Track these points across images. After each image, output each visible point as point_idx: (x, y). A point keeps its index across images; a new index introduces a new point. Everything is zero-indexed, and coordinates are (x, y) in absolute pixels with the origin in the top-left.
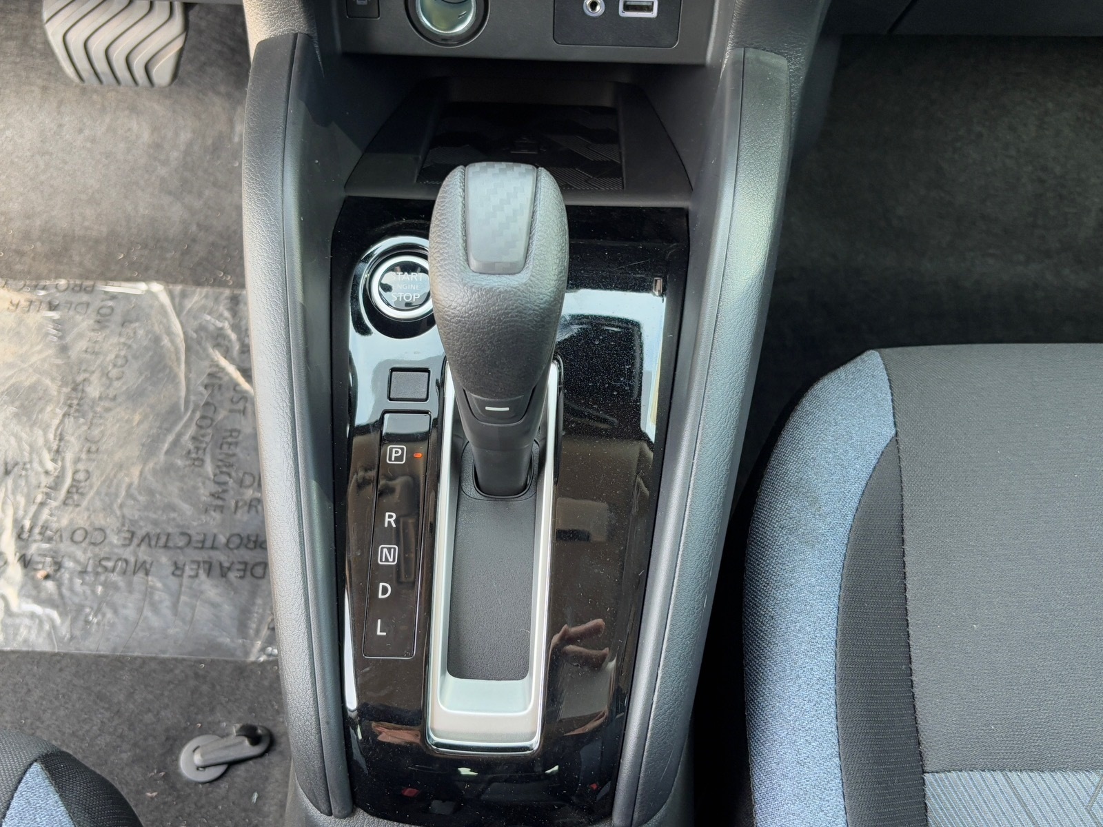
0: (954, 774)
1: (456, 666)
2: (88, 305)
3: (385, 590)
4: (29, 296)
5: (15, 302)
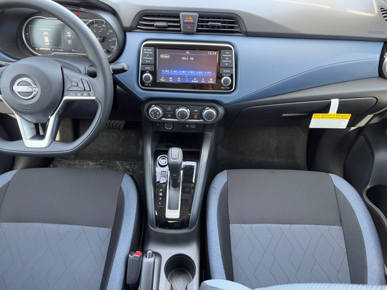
0: (233, 224)
1: (169, 208)
2: (106, 164)
3: (160, 199)
4: (96, 163)
5: (93, 164)
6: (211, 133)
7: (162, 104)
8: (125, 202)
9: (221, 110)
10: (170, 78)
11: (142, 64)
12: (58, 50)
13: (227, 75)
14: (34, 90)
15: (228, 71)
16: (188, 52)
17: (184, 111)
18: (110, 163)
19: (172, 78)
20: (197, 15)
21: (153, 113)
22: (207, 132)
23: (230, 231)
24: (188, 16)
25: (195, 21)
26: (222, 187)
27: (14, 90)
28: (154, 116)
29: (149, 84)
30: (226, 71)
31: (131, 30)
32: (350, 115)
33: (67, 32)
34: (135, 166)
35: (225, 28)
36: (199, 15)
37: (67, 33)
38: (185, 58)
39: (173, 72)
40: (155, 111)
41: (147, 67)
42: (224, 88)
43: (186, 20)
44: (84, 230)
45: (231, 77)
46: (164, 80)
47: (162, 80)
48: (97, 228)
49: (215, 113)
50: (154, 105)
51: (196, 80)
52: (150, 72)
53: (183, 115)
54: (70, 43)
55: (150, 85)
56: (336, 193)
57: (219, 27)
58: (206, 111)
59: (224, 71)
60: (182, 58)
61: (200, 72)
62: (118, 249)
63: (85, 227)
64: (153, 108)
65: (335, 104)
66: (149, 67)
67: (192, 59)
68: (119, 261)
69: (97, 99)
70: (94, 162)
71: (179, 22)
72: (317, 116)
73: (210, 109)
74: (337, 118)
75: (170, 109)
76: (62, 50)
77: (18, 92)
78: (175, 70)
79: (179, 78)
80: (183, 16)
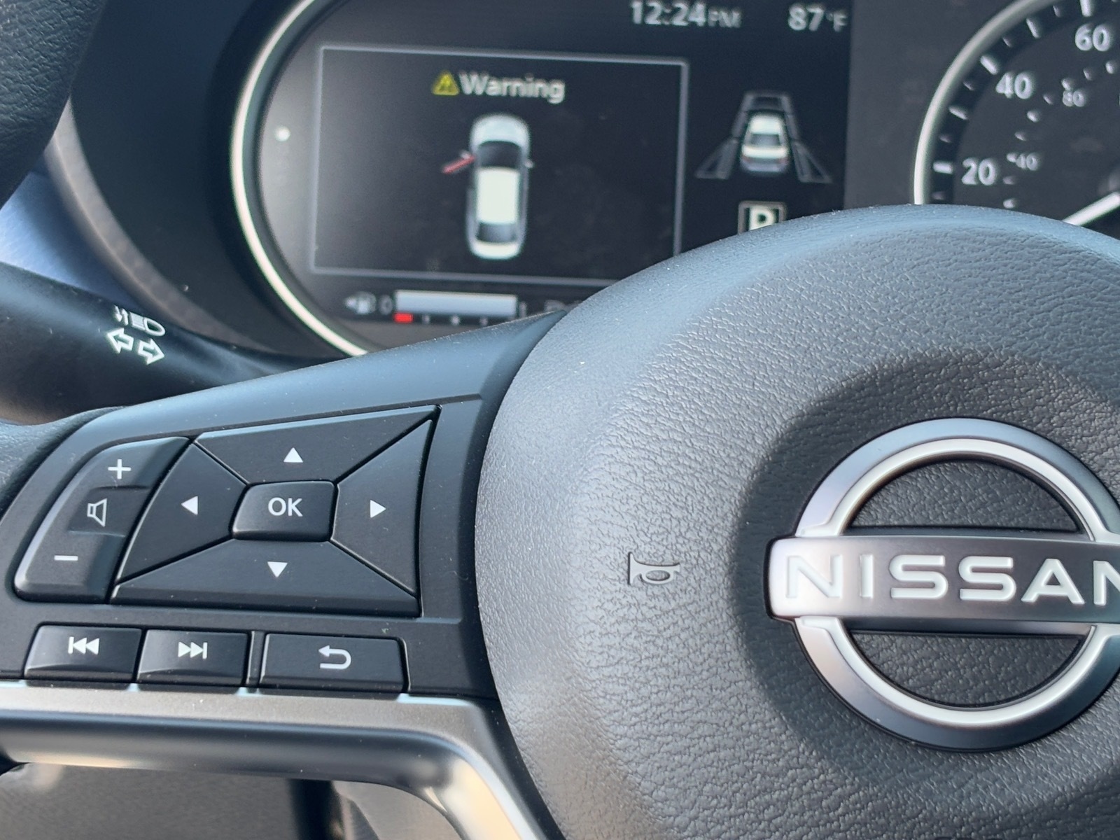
14: (1101, 599)
27: (782, 604)
33: (752, 113)
37: (746, 126)
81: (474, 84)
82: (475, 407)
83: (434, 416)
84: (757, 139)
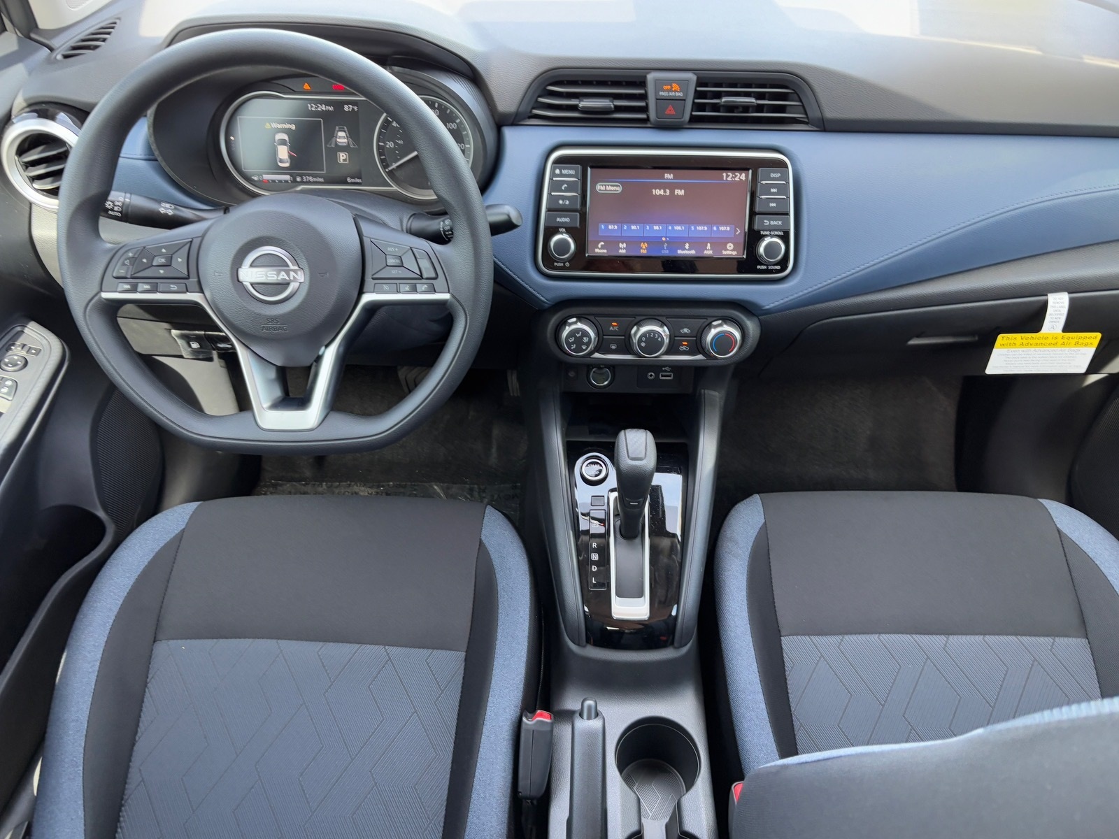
0: (791, 637)
1: (618, 595)
3: (595, 568)
4: (376, 490)
5: (370, 492)
6: (716, 394)
7: (596, 315)
8: (499, 581)
9: (752, 326)
10: (621, 245)
11: (549, 210)
12: (311, 179)
13: (772, 233)
14: (292, 278)
15: (775, 223)
16: (669, 176)
17: (655, 332)
18: (415, 490)
19: (625, 245)
20: (692, 77)
21: (572, 340)
22: (706, 391)
23: (785, 655)
24: (670, 82)
25: (686, 94)
26: (752, 540)
27: (241, 278)
28: (574, 347)
29: (564, 263)
30: (772, 223)
31: (515, 120)
32: (1099, 335)
33: (338, 131)
34: (484, 495)
35: (762, 112)
36: (698, 79)
37: (337, 134)
38: (662, 192)
39: (629, 228)
40: (578, 333)
41: (561, 217)
42: (764, 267)
43: (664, 91)
44: (390, 658)
45: (785, 238)
46: (605, 251)
47: (600, 250)
48: (426, 652)
49: (737, 335)
50: (574, 320)
51: (689, 250)
52: (570, 231)
53: (652, 342)
54: (344, 160)
55: (567, 264)
56: (1064, 550)
57: (746, 108)
58: (713, 332)
59: (767, 223)
60: (654, 191)
61: (700, 228)
62: (490, 705)
63: (393, 650)
64: (573, 327)
65: (1058, 305)
66: (565, 217)
67: (680, 192)
68: (496, 736)
69: (454, 300)
70: (371, 487)
71: (644, 97)
72: (1009, 341)
73: (725, 326)
74: (1064, 344)
75: (616, 328)
76: (321, 180)
77: (252, 284)
78: (635, 223)
79: (644, 246)
80: (656, 81)
81: (275, 125)
82: (200, 239)
83: (191, 242)
84: (340, 137)
